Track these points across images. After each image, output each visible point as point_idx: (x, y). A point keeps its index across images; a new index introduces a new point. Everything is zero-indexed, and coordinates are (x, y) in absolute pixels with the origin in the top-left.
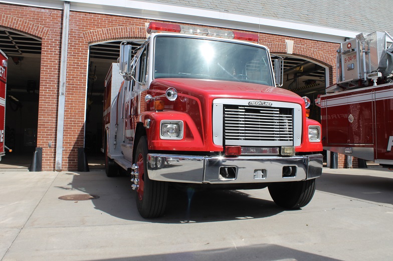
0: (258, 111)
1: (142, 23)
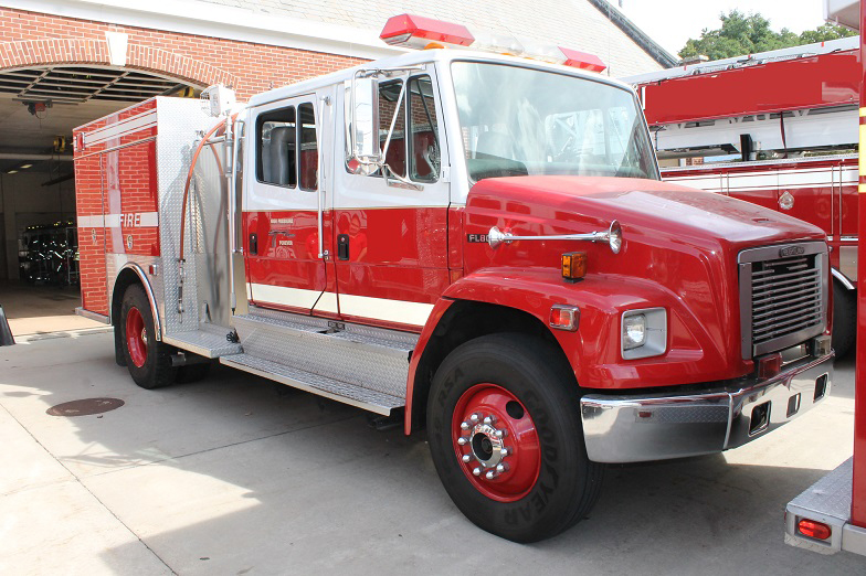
1: (98, 33)
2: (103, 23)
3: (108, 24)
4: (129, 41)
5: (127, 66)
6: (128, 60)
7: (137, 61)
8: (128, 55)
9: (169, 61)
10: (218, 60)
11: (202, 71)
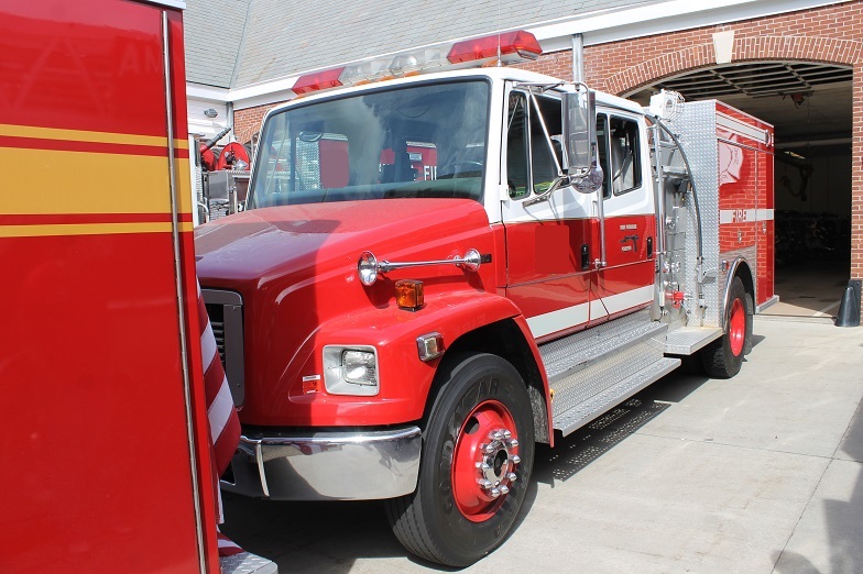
1: (706, 37)
2: (711, 26)
3: (715, 26)
4: (735, 37)
5: (733, 61)
6: (733, 56)
7: (743, 54)
8: (734, 51)
9: (777, 47)
10: (839, 30)
11: (817, 47)
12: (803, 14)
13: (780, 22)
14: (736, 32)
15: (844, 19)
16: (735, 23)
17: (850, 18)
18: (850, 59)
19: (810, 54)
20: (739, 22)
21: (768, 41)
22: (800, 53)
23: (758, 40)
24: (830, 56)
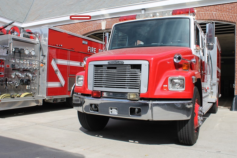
0: (115, 68)
9: (211, 16)
10: (231, 11)
11: (224, 16)
12: (219, 6)
13: (212, 8)
14: (197, 10)
15: (233, 8)
16: (197, 7)
17: (235, 8)
18: (235, 21)
19: (222, 18)
20: (198, 7)
21: (208, 14)
22: (218, 18)
23: (204, 13)
24: (228, 19)
